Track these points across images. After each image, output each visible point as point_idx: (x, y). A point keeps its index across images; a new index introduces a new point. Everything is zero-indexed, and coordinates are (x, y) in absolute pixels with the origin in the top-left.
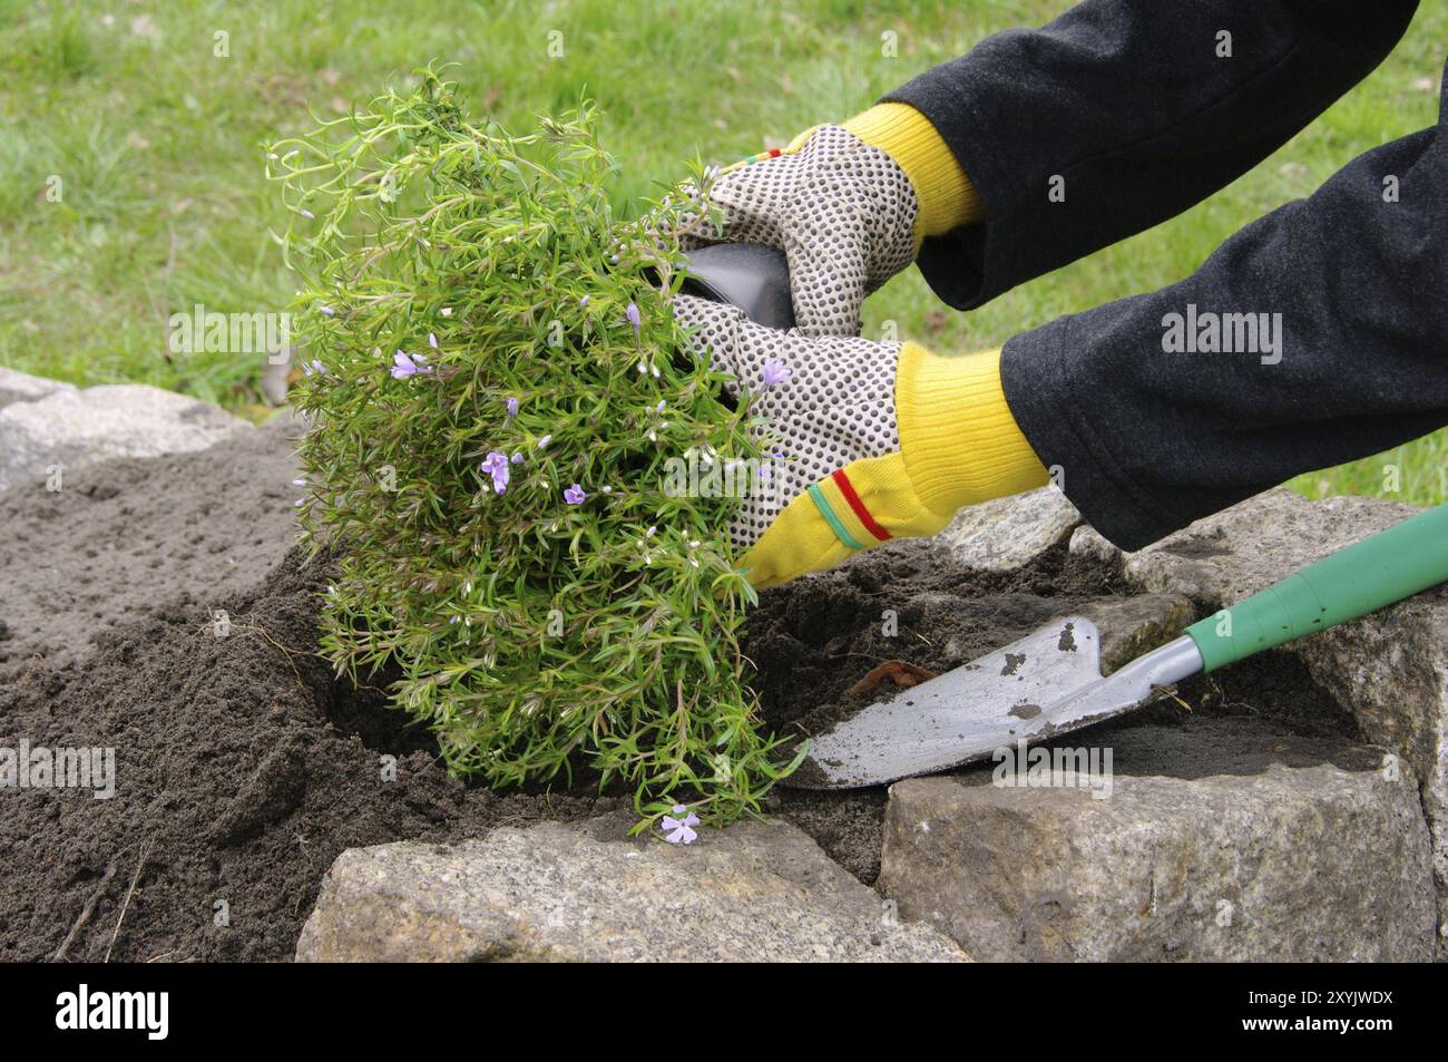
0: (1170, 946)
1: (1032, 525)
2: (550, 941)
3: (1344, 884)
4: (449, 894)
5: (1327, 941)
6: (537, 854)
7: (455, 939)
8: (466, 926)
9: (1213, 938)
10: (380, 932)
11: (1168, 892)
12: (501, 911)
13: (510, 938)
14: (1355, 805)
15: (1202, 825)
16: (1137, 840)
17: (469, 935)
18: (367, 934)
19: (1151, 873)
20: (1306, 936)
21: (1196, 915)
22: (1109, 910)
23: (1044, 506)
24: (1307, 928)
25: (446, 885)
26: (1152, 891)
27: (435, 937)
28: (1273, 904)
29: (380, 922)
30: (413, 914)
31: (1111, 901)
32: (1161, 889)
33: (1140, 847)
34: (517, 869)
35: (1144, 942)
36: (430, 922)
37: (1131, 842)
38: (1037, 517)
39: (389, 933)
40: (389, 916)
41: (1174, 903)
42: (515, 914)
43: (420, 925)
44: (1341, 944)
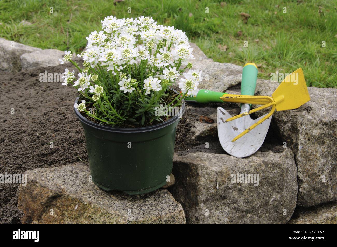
0: (222, 196)
1: (217, 89)
2: (69, 194)
3: (270, 180)
4: (48, 182)
5: (266, 194)
6: (74, 172)
7: (47, 193)
8: (50, 190)
9: (234, 194)
10: (31, 190)
11: (221, 183)
12: (60, 186)
13: (60, 192)
14: (273, 162)
15: (232, 167)
16: (213, 171)
17: (51, 192)
18: (29, 191)
19: (217, 179)
20: (260, 193)
21: (230, 189)
22: (206, 188)
23: (220, 85)
24: (261, 191)
25: (48, 179)
26: (217, 184)
27: (43, 192)
28: (251, 186)
29: (32, 188)
30: (39, 186)
31: (206, 186)
32: (219, 183)
33: (214, 173)
34: (67, 176)
35: (216, 195)
36: (43, 188)
37: (212, 172)
38: (219, 88)
39: (33, 191)
40: (34, 187)
41: (223, 186)
42: (63, 187)
43: (40, 189)
44: (270, 194)
